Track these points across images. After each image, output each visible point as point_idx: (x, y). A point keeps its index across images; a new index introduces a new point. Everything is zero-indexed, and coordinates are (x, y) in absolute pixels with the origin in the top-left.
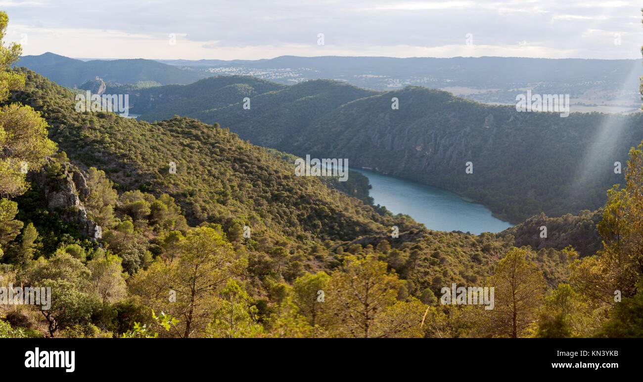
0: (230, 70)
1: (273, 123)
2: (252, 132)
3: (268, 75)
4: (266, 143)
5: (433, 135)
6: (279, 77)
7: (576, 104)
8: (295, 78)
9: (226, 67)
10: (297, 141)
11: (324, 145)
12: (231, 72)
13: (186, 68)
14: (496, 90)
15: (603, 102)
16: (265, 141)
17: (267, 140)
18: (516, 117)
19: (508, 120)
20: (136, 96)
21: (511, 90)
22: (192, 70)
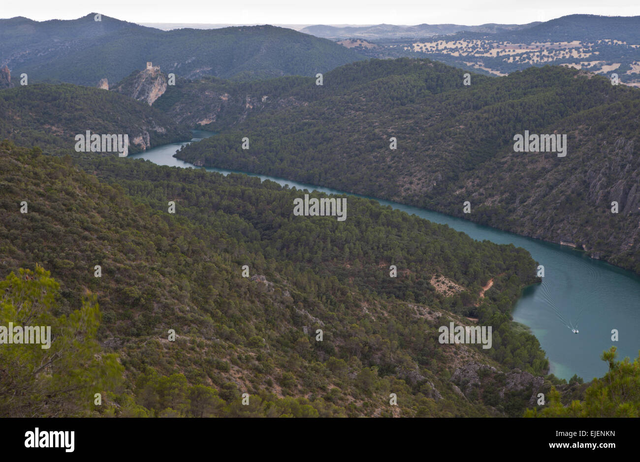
0: (454, 47)
1: (430, 151)
3: (525, 56)
4: (409, 189)
11: (506, 195)
13: (357, 44)
16: (407, 186)
20: (220, 99)
22: (369, 46)
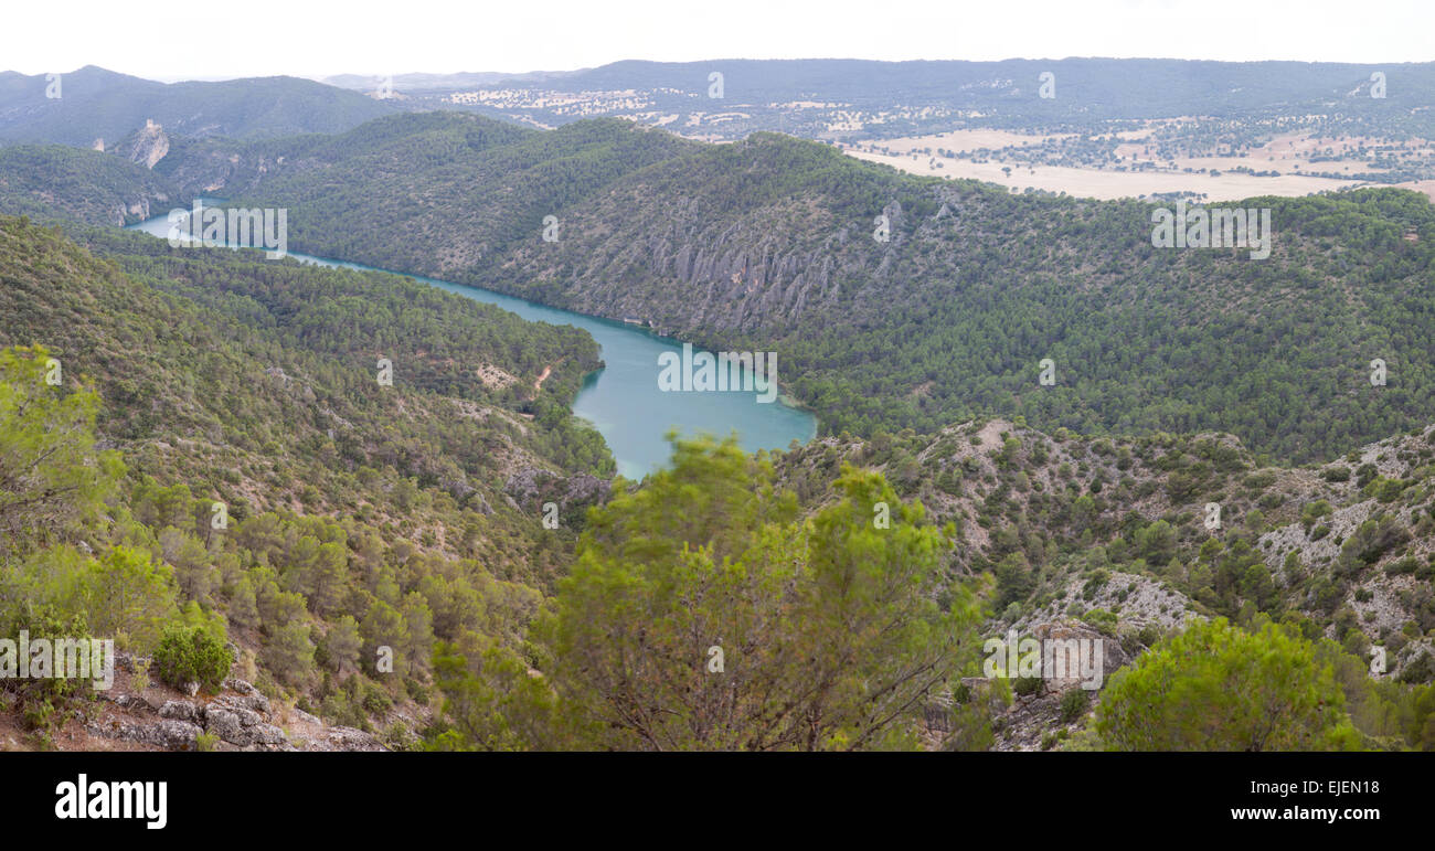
0: (497, 97)
1: (473, 218)
2: (427, 237)
3: (575, 106)
5: (766, 249)
6: (598, 111)
7: (1232, 171)
8: (632, 112)
9: (491, 89)
10: (511, 260)
11: (562, 267)
12: (500, 101)
14: (1065, 136)
15: (1296, 167)
17: (452, 256)
18: (953, 209)
19: (933, 214)
20: (230, 161)
21: (1095, 138)
